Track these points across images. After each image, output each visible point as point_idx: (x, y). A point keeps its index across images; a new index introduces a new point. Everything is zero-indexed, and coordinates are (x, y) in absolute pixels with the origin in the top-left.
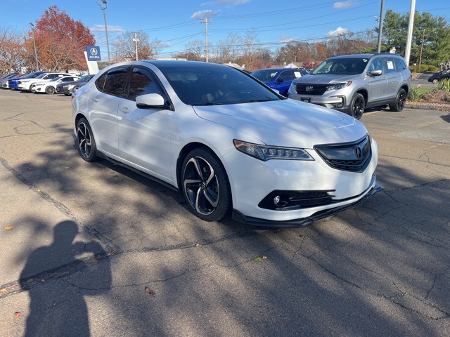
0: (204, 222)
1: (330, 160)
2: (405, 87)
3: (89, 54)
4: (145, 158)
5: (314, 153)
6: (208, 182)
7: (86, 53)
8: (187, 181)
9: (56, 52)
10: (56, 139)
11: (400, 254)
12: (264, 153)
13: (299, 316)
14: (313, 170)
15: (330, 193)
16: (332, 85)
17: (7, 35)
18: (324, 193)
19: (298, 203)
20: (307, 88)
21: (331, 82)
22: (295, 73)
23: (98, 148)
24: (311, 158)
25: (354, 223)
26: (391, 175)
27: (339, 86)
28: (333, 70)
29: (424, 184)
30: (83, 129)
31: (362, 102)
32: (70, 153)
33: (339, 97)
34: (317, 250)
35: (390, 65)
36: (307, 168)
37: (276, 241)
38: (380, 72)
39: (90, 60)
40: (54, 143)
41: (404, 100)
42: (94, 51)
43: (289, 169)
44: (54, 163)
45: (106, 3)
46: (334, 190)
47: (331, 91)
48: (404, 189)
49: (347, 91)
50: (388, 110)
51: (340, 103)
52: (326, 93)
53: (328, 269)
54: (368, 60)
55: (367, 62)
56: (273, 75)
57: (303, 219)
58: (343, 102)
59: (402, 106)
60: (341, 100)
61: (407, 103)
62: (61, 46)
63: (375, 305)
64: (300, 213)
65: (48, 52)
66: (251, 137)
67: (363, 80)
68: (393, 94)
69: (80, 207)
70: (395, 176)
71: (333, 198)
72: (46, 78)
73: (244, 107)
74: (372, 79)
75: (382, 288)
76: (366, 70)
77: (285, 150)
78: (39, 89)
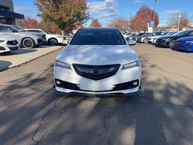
1: (79, 71)
3: (150, 24)
5: (72, 67)
7: (148, 24)
9: (140, 24)
14: (69, 73)
15: (78, 86)
17: (124, 18)
18: (75, 85)
19: (64, 86)
24: (70, 69)
39: (149, 26)
42: (152, 23)
45: (156, 1)
48: (169, 104)
53: (50, 112)
57: (66, 93)
62: (143, 22)
64: (64, 90)
65: (137, 24)
71: (80, 88)
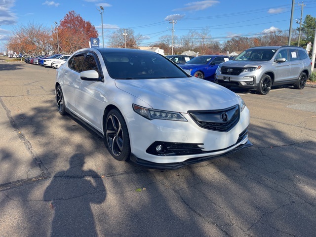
0: (116, 161)
1: (201, 122)
2: (306, 71)
3: (92, 44)
4: (88, 114)
5: (188, 117)
6: (118, 133)
7: (90, 42)
8: (108, 132)
9: (72, 42)
10: (50, 99)
11: (245, 194)
12: (151, 115)
13: (146, 233)
14: (186, 128)
15: (200, 146)
16: (246, 68)
17: (41, 29)
18: (196, 145)
19: (174, 151)
20: (228, 70)
21: (246, 66)
22: (225, 59)
23: (66, 107)
24: (185, 120)
25: (223, 169)
26: (270, 135)
27: (251, 69)
28: (251, 57)
29: (292, 144)
30: (59, 93)
31: (269, 81)
32: (53, 108)
33: (252, 77)
34: (185, 186)
35: (294, 55)
36: (181, 127)
37: (159, 178)
38: (284, 59)
40: (47, 102)
41: (305, 81)
42: (95, 41)
43: (168, 126)
44: (39, 114)
45: (103, 9)
46: (203, 144)
47: (245, 72)
48: (274, 146)
49: (258, 73)
50: (293, 88)
51: (252, 82)
52: (242, 74)
53: (185, 201)
54: (276, 50)
55: (275, 52)
56: (208, 60)
57: (178, 163)
58: (254, 81)
59: (303, 85)
60: (252, 80)
61: (308, 83)
62: (75, 38)
63: (206, 230)
64: (175, 158)
65: (67, 42)
66: (144, 102)
67: (271, 65)
68: (296, 76)
69: (40, 145)
70: (273, 136)
71: (202, 150)
72: (62, 59)
73: (152, 82)
74: (278, 65)
75: (218, 218)
76: (273, 58)
77: (167, 112)
78: (57, 66)
